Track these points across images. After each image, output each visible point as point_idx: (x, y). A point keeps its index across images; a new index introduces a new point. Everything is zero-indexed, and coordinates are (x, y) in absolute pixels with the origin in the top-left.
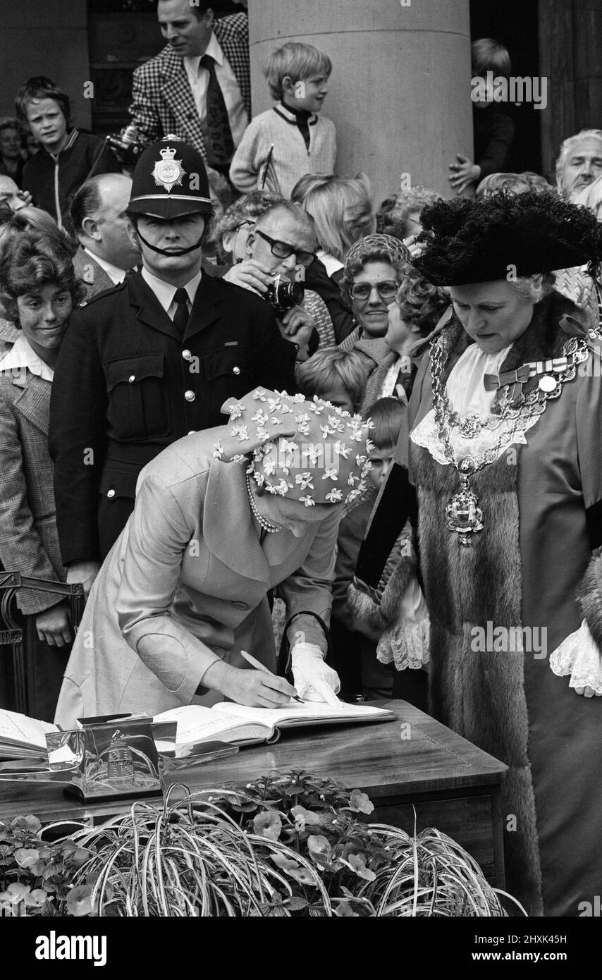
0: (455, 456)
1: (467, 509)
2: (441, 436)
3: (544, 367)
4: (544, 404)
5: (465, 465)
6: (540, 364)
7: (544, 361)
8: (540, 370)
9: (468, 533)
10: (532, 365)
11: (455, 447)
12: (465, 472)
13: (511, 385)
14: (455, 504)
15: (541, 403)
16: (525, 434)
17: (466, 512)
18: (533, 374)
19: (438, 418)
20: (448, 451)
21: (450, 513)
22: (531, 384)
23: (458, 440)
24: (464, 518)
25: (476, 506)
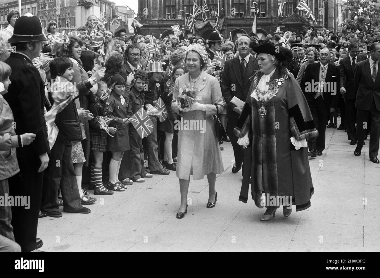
0: (261, 99)
1: (263, 110)
2: (257, 95)
3: (279, 80)
4: (279, 88)
5: (263, 101)
6: (278, 80)
7: (279, 79)
8: (278, 81)
9: (263, 115)
10: (276, 80)
11: (261, 97)
12: (263, 102)
13: (272, 84)
14: (261, 109)
15: (278, 87)
16: (276, 94)
17: (263, 111)
18: (276, 82)
19: (256, 92)
20: (259, 98)
21: (260, 111)
22: (276, 84)
23: (261, 96)
24: (262, 112)
25: (265, 110)
